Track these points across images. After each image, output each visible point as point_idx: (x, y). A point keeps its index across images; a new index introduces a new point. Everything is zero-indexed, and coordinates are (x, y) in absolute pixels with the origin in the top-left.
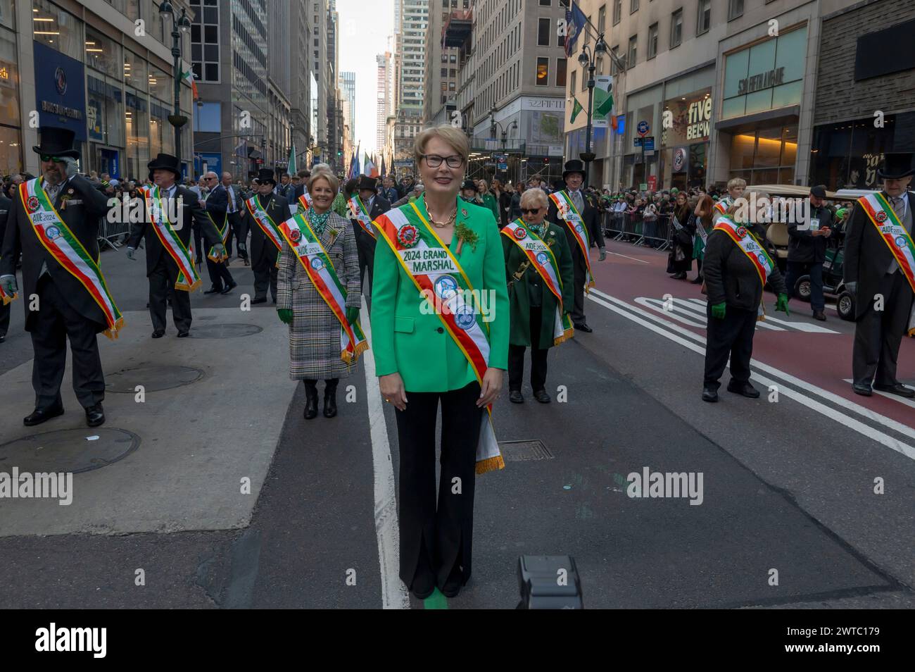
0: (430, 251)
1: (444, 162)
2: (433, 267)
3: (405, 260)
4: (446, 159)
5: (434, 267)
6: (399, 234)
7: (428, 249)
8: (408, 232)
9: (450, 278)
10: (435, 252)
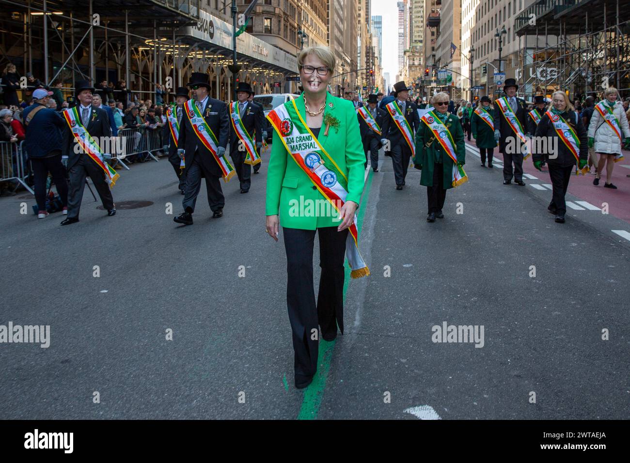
1: (316, 71)
3: (286, 144)
4: (317, 69)
7: (299, 135)
9: (315, 154)
10: (304, 137)
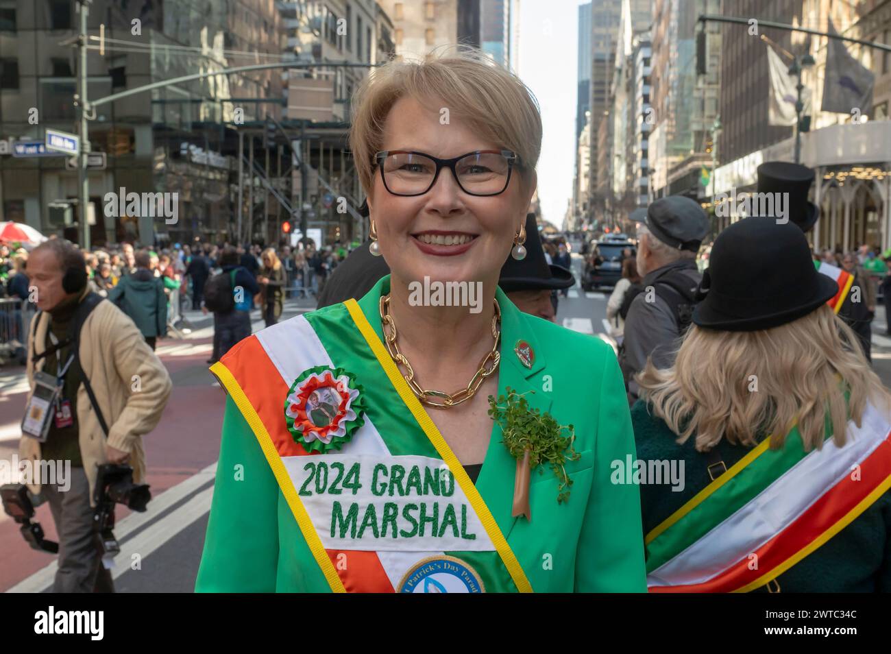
0: (395, 468)
1: (445, 174)
2: (404, 525)
3: (303, 492)
4: (451, 164)
5: (408, 527)
6: (294, 400)
7: (390, 460)
8: (320, 396)
10: (415, 471)
